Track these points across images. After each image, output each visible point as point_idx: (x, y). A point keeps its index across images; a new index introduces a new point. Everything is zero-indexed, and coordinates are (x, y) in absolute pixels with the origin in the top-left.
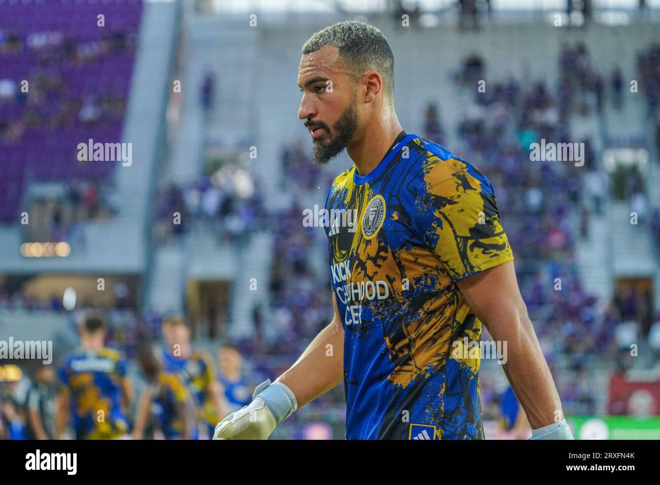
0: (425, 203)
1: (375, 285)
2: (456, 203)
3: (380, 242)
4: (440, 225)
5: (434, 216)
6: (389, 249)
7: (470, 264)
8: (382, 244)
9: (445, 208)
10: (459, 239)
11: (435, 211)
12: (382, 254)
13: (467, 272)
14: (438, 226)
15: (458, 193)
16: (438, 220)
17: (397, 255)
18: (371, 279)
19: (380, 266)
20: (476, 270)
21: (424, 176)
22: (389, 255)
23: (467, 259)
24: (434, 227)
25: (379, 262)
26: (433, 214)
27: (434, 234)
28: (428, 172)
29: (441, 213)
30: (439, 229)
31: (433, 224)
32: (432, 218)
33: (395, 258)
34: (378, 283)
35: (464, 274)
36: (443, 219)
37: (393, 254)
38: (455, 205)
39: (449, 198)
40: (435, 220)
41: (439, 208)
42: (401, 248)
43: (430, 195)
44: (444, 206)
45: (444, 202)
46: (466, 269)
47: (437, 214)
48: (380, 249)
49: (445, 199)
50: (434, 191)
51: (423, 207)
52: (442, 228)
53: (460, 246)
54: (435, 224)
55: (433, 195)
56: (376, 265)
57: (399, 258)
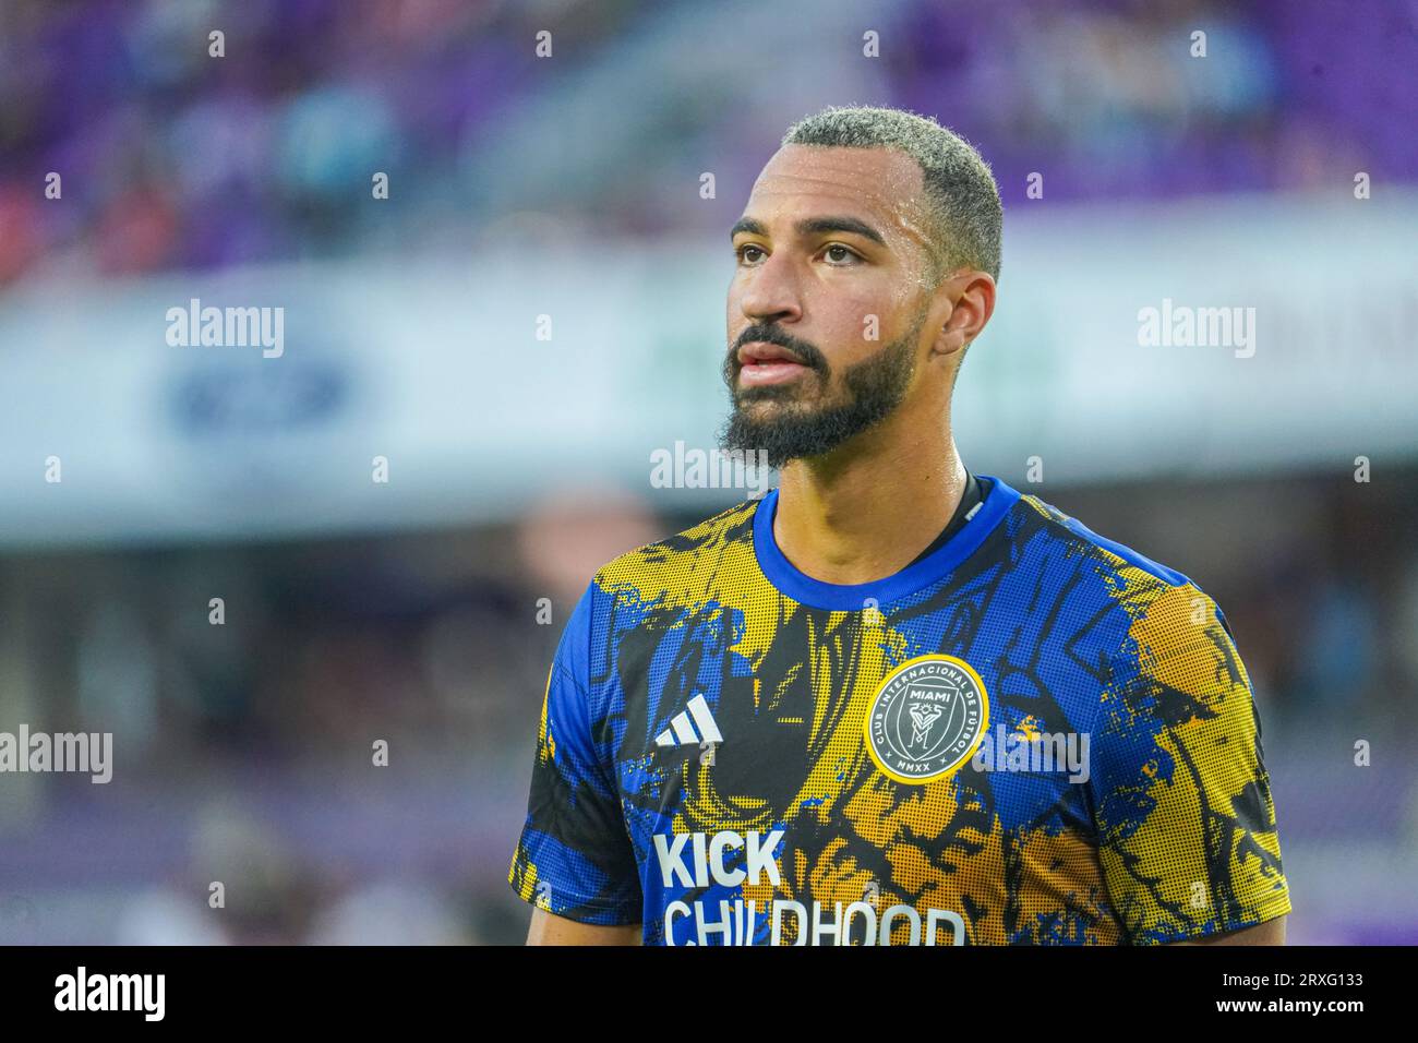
0: (1133, 704)
1: (924, 919)
2: (1213, 715)
3: (963, 799)
4: (1166, 772)
5: (1153, 743)
6: (997, 825)
7: (1231, 897)
8: (975, 806)
9: (1186, 726)
10: (1212, 821)
11: (1159, 732)
12: (969, 833)
13: (1219, 918)
14: (1158, 775)
15: (1220, 689)
16: (1164, 757)
17: (1015, 844)
18: (910, 899)
19: (949, 869)
20: (1246, 918)
21: (1130, 623)
22: (993, 840)
23: (1228, 881)
24: (1145, 776)
25: (949, 855)
26: (1153, 741)
27: (1141, 796)
28: (1142, 615)
29: (1174, 738)
30: (1160, 783)
31: (1146, 769)
32: (1148, 750)
33: (1007, 850)
34: (934, 914)
35: (1210, 924)
36: (1177, 757)
37: (1007, 839)
38: (1211, 722)
39: (1198, 699)
40: (1155, 757)
41: (1171, 724)
42: (1033, 828)
43: (1150, 682)
44: (1186, 720)
45: (1187, 708)
46: (1218, 909)
47: (1162, 740)
48: (961, 818)
49: (1189, 699)
50: (1164, 673)
51: (1124, 715)
52: (1170, 783)
53: (1214, 840)
54: (1151, 768)
55: (1159, 685)
56: (934, 864)
57: (1018, 854)
